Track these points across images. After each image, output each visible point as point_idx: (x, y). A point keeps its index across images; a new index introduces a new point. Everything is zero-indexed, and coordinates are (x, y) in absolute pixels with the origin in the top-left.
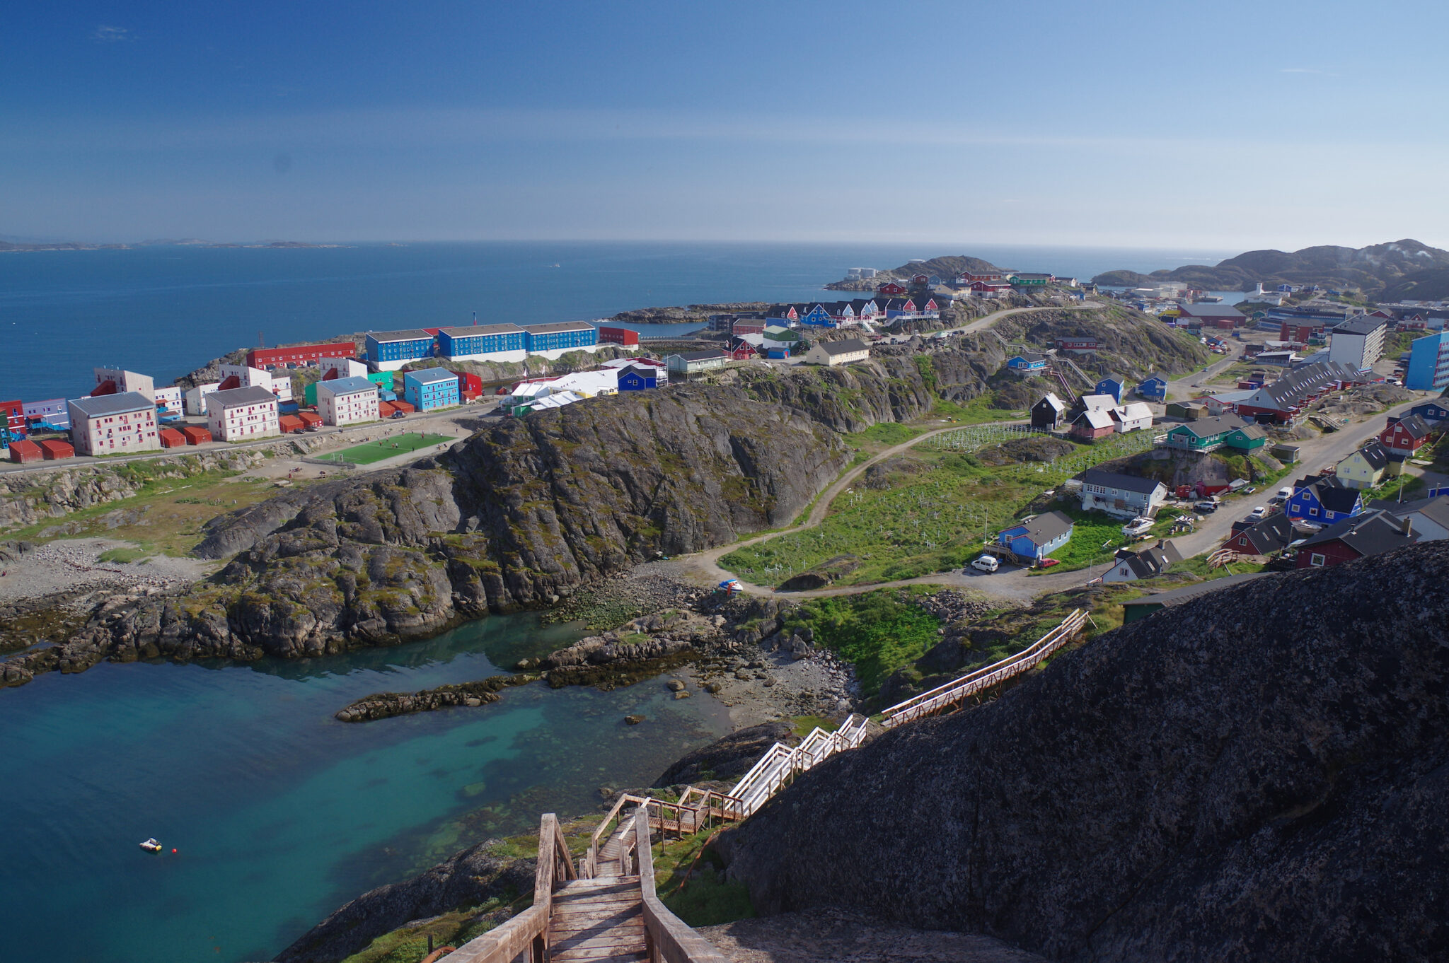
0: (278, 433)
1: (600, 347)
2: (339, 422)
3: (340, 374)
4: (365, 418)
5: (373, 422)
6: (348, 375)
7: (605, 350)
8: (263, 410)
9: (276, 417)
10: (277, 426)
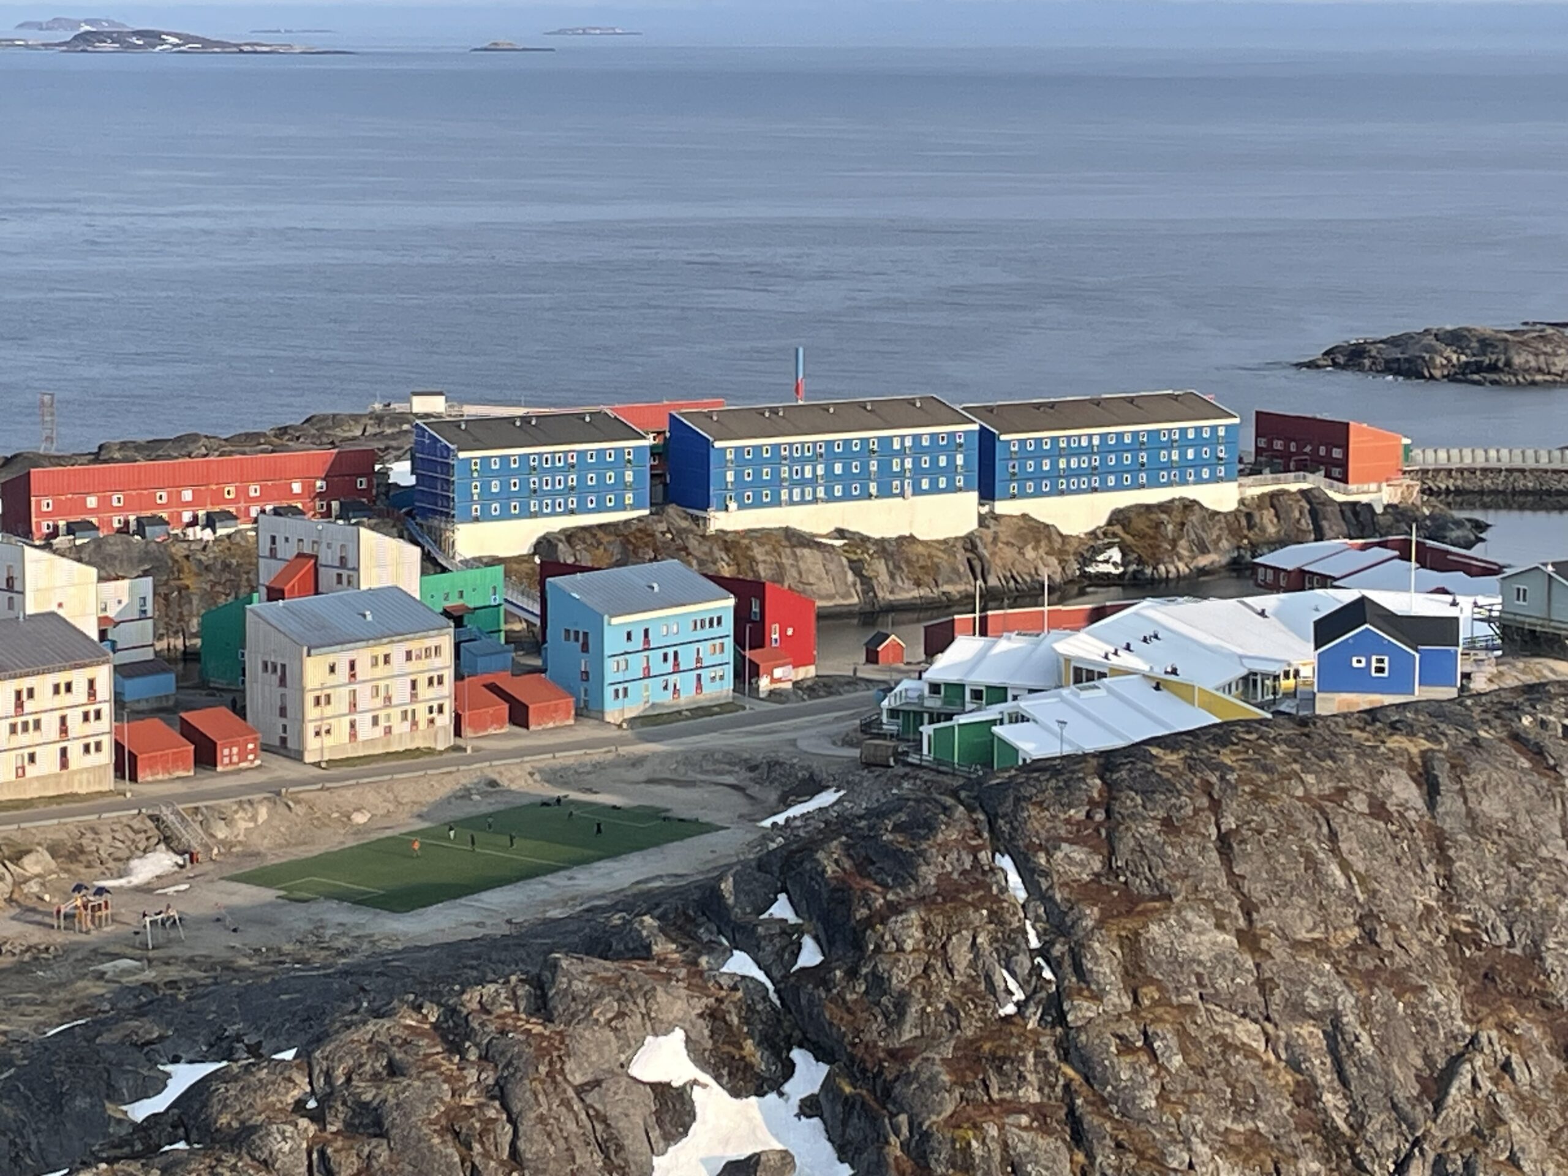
0: (108, 782)
1: (1256, 488)
2: (314, 748)
3: (327, 577)
4: (403, 738)
5: (430, 751)
6: (353, 582)
7: (1273, 500)
8: (64, 699)
9: (106, 723)
10: (106, 757)
